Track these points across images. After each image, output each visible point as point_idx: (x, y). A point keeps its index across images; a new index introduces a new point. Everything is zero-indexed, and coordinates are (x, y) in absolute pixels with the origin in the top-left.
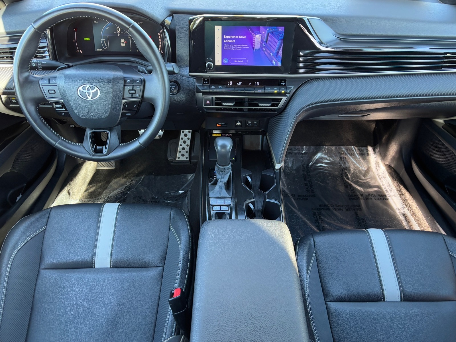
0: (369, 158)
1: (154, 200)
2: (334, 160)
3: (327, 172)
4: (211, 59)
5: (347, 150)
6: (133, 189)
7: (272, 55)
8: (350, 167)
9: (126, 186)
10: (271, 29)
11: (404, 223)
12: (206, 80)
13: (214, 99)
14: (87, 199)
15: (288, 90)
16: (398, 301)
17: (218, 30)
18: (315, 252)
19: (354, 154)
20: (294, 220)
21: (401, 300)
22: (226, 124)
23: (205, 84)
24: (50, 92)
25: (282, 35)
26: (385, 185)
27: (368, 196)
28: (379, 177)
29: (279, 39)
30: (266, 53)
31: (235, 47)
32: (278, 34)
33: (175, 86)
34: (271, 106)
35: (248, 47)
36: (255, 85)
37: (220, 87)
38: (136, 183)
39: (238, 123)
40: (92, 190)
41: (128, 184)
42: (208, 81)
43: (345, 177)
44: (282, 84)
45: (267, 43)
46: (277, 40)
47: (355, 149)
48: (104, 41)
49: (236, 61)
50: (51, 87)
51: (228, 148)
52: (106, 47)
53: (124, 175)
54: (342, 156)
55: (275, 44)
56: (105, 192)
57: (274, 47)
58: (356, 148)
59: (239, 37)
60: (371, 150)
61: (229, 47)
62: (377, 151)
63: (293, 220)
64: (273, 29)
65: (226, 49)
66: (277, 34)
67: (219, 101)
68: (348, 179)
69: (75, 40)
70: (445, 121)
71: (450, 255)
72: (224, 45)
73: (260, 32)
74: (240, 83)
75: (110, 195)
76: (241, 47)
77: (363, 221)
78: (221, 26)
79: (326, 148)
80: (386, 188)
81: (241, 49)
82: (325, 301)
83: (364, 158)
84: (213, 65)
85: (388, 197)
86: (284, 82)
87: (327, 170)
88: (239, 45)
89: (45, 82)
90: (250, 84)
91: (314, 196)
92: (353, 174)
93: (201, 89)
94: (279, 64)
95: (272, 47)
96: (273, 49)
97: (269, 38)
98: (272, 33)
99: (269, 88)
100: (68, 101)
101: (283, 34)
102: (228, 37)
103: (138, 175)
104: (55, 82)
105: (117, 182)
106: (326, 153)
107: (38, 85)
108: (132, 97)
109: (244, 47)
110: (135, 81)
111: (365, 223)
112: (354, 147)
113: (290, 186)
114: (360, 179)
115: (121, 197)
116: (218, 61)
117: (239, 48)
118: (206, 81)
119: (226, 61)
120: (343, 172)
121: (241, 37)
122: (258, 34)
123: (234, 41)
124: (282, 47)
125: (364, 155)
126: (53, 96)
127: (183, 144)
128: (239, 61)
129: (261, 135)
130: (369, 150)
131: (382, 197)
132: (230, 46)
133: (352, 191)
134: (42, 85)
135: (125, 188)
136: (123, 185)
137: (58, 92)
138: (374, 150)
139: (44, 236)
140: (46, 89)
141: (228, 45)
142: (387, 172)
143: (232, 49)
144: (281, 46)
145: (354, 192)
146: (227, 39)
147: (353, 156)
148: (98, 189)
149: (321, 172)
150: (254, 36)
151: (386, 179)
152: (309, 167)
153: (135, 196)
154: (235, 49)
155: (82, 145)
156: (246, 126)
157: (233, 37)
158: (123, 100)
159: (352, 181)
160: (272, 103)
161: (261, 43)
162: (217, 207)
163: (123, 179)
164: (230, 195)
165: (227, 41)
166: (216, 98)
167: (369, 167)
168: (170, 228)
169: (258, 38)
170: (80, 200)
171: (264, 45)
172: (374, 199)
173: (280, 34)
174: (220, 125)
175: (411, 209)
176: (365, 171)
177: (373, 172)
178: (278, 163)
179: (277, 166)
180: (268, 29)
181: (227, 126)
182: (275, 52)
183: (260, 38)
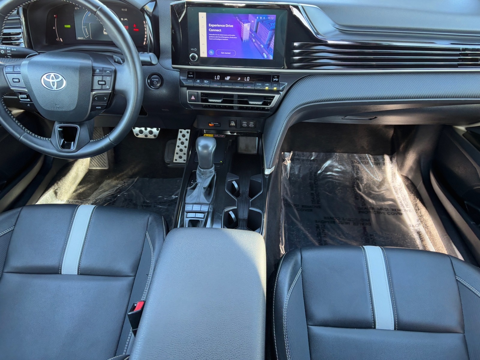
0: (385, 168)
1: (145, 204)
2: (345, 169)
3: (337, 181)
4: (196, 49)
5: (360, 158)
6: (124, 192)
7: (262, 46)
8: (362, 177)
9: (118, 188)
10: (261, 18)
11: (418, 242)
12: (192, 73)
13: (200, 94)
14: (75, 200)
15: (281, 87)
16: (392, 329)
17: (202, 17)
18: (301, 268)
19: (368, 163)
20: (294, 233)
21: (395, 329)
22: (220, 124)
23: (189, 77)
24: (14, 81)
25: (273, 25)
26: (401, 198)
27: (380, 210)
28: (395, 189)
29: (270, 29)
30: (256, 44)
31: (222, 37)
32: (269, 23)
33: (158, 80)
34: (262, 105)
35: (236, 38)
36: (245, 80)
37: (205, 81)
38: (129, 185)
39: (232, 123)
40: (81, 190)
41: (119, 186)
42: (193, 74)
43: (356, 188)
44: (274, 80)
45: (256, 33)
46: (268, 30)
47: (369, 157)
48: (86, 29)
49: (223, 53)
50: (15, 75)
51: (210, 149)
52: (88, 35)
53: (118, 176)
54: (355, 164)
55: (266, 34)
56: (95, 193)
57: (265, 38)
58: (371, 156)
59: (225, 26)
60: (387, 159)
61: (214, 37)
62: (394, 160)
63: (292, 233)
64: (263, 18)
65: (212, 39)
66: (267, 23)
67: (205, 97)
68: (360, 190)
69: (55, 27)
70: (467, 129)
71: (457, 280)
72: (210, 34)
73: (249, 20)
74: (228, 78)
75: (99, 197)
76: (229, 37)
77: (371, 237)
78: (205, 13)
79: (336, 156)
80: (401, 202)
81: (227, 40)
82: (307, 325)
83: (380, 168)
84: (197, 56)
85: (403, 212)
86: (277, 78)
87: (337, 180)
88: (225, 34)
89: (9, 70)
90: (239, 79)
91: (320, 207)
92: (366, 184)
93: (184, 83)
94: (271, 58)
95: (263, 38)
96: (264, 40)
97: (258, 27)
98: (263, 22)
99: (260, 84)
100: (32, 91)
101: (275, 23)
102: (213, 26)
103: (131, 177)
104: (19, 70)
105: (109, 184)
106: (337, 160)
107: (2, 73)
108: (102, 89)
109: (231, 38)
110: (106, 71)
111: (374, 240)
112: (368, 155)
113: (294, 196)
114: (373, 191)
115: (111, 200)
116: (203, 53)
117: (226, 38)
118: (190, 74)
119: (211, 52)
120: (355, 182)
121: (227, 26)
122: (246, 23)
123: (221, 30)
124: (274, 38)
125: (380, 165)
126: (17, 86)
127: (180, 145)
128: (227, 53)
129: (257, 138)
130: (385, 159)
131: (396, 212)
132: (216, 36)
133: (362, 203)
134: (6, 73)
135: (116, 191)
136: (114, 186)
137: (22, 81)
138: (391, 159)
139: (11, 237)
140: (10, 77)
141: (214, 35)
142: (403, 185)
143: (217, 39)
144: (273, 36)
145: (365, 205)
146: (212, 28)
147: (367, 165)
148: (88, 190)
149: (330, 181)
150: (242, 25)
151: (402, 192)
152: (318, 175)
153: (126, 200)
154: (222, 39)
155: (50, 140)
156: (242, 127)
157: (219, 26)
158: (92, 92)
159: (364, 193)
160: (264, 101)
161: (250, 33)
162: (192, 214)
163: (115, 180)
164: (208, 201)
165: (212, 30)
166: (202, 93)
167: (384, 178)
168: (146, 235)
169: (246, 27)
170: (67, 201)
171: (254, 36)
172: (386, 214)
173: (271, 24)
174: (212, 125)
175: (426, 227)
176: (380, 182)
177: (388, 183)
178: (268, 168)
179: (267, 172)
180: (258, 18)
181: (220, 126)
182: (266, 43)
183: (249, 27)
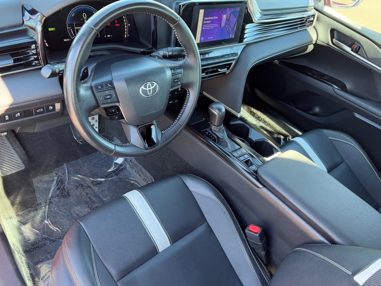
6: (67, 181)
7: (230, 30)
10: (233, 10)
14: (25, 211)
17: (202, 12)
24: (105, 98)
25: (238, 14)
29: (236, 17)
30: (227, 29)
32: (236, 13)
35: (218, 26)
41: (55, 178)
45: (229, 21)
48: (71, 30)
49: (209, 38)
50: (107, 92)
53: (41, 171)
55: (233, 21)
56: (38, 195)
57: (232, 24)
59: (213, 18)
61: (206, 27)
65: (204, 29)
72: (204, 25)
73: (227, 12)
74: (207, 56)
88: (212, 24)
94: (233, 37)
97: (230, 17)
98: (233, 13)
99: (227, 56)
103: (57, 166)
105: (40, 181)
108: (176, 86)
109: (215, 26)
115: (62, 193)
116: (198, 40)
117: (213, 27)
119: (202, 39)
121: (215, 18)
122: (225, 14)
123: (210, 21)
124: (237, 23)
126: (109, 102)
128: (211, 38)
134: (97, 92)
135: (57, 184)
136: (51, 181)
141: (206, 25)
143: (208, 28)
146: (206, 20)
148: (25, 196)
150: (222, 16)
154: (210, 28)
157: (210, 18)
160: (227, 68)
161: (225, 21)
163: (43, 175)
165: (206, 22)
169: (225, 17)
171: (227, 23)
180: (231, 10)
182: (232, 27)
183: (226, 17)
